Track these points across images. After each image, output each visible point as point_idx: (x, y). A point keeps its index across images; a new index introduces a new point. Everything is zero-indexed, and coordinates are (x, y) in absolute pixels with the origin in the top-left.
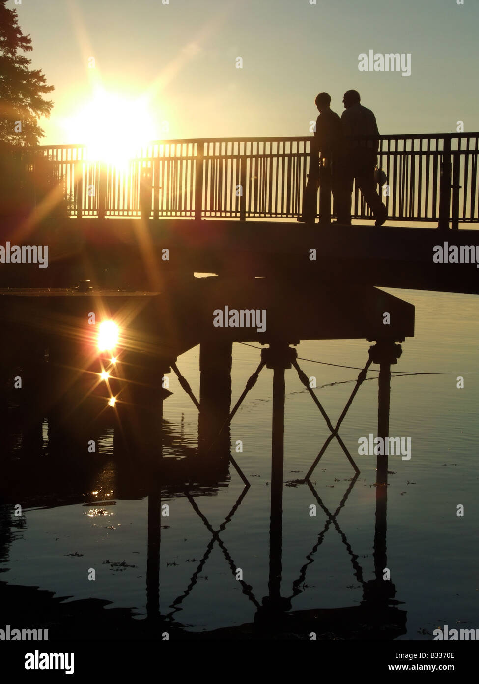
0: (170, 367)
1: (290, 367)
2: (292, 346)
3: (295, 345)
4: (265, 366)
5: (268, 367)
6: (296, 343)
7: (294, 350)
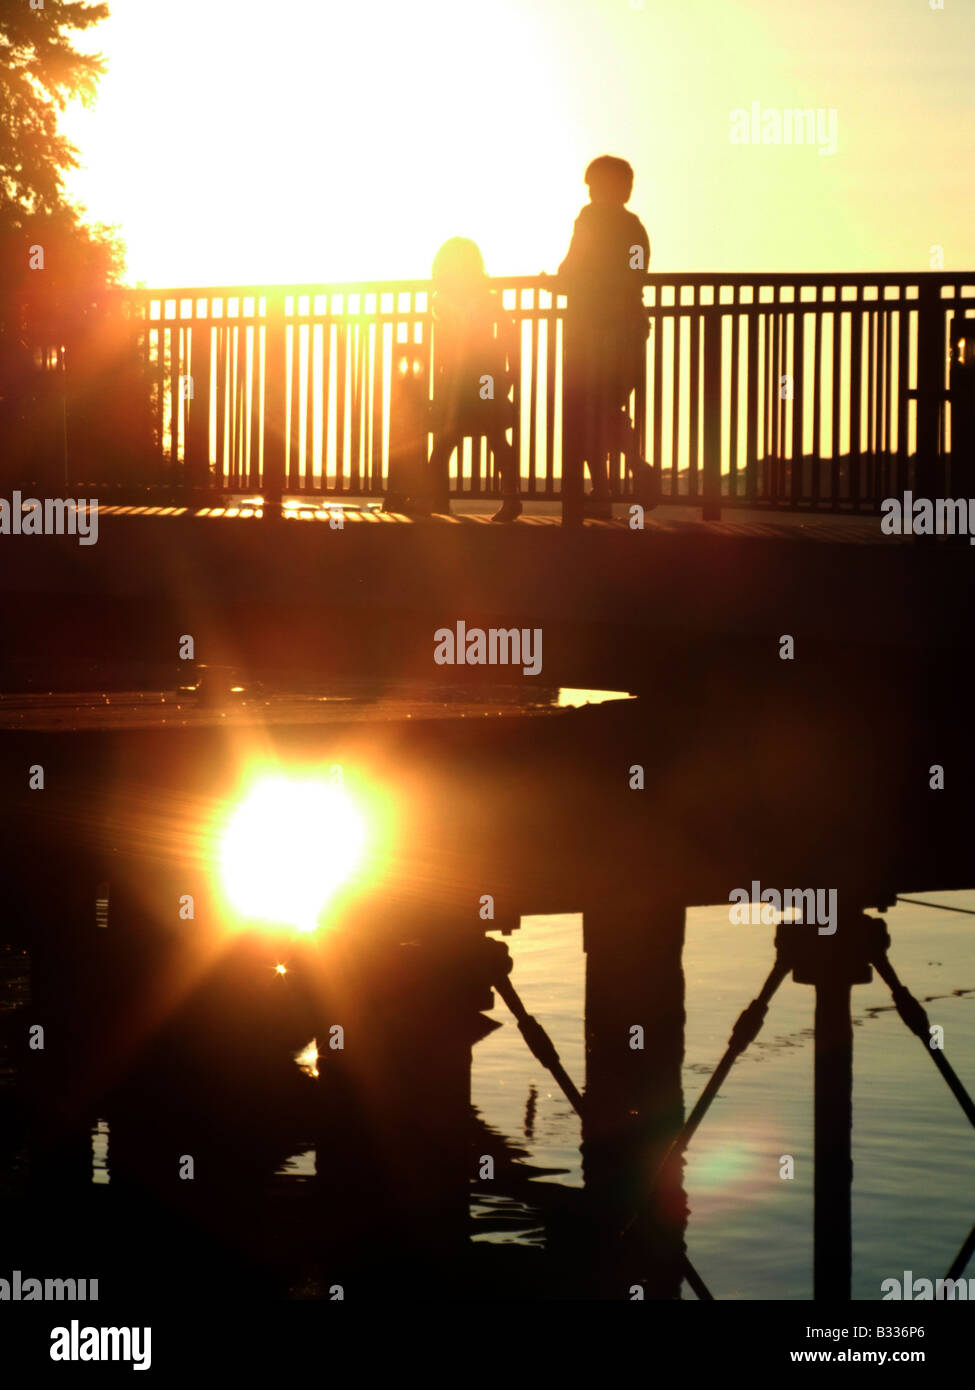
0: (493, 989)
1: (866, 978)
2: (872, 912)
3: (883, 909)
4: (789, 976)
5: (797, 979)
6: (886, 902)
7: (880, 925)
